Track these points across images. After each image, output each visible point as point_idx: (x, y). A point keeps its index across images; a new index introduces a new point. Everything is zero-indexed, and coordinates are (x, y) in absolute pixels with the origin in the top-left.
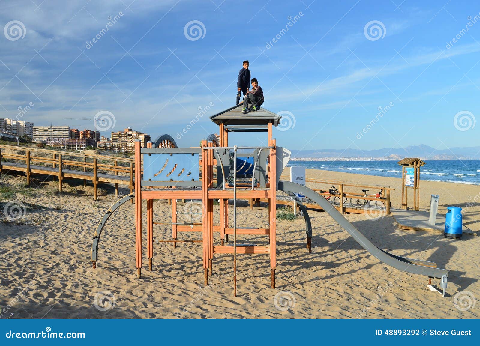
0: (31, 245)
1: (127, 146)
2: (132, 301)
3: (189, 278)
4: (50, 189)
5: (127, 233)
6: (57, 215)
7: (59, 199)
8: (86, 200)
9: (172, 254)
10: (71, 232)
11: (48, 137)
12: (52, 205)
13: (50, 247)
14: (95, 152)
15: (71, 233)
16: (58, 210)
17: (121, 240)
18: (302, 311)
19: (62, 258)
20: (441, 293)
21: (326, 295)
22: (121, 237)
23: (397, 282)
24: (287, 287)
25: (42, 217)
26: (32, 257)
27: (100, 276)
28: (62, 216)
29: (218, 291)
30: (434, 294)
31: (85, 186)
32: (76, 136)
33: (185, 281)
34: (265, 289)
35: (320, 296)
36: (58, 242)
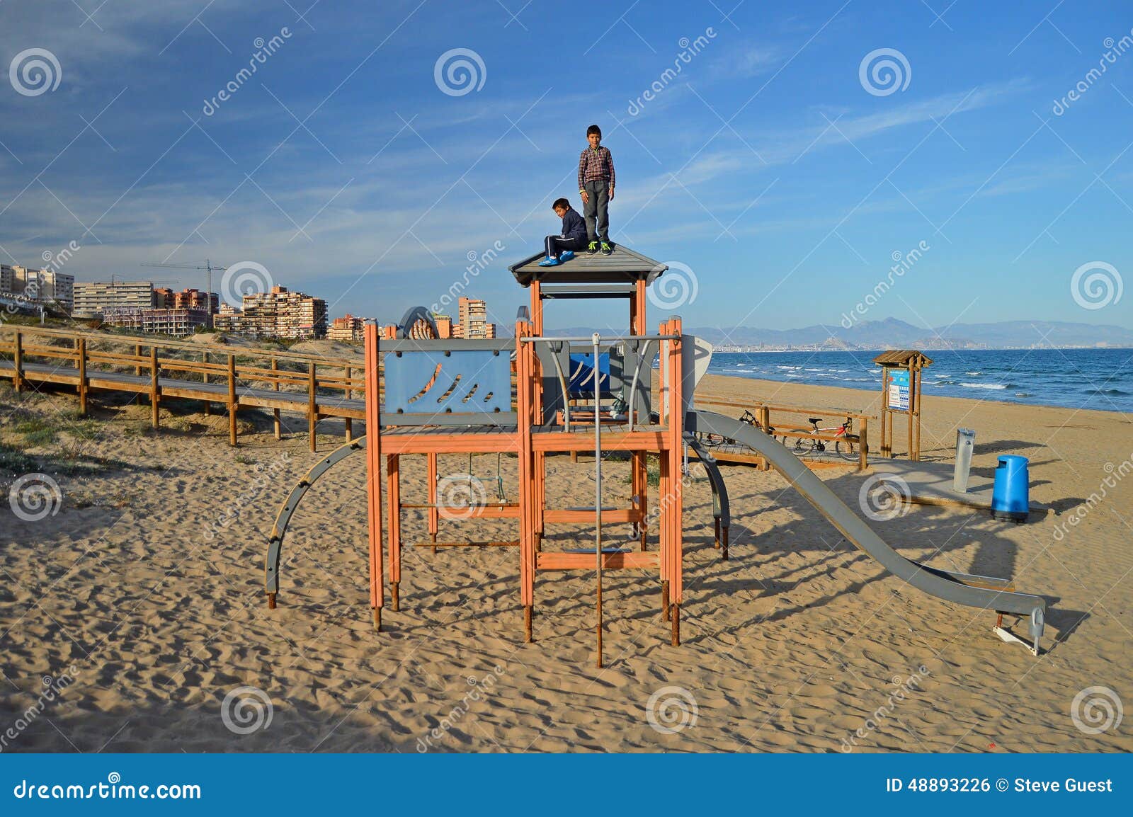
0: (118, 555)
1: (275, 323)
2: (378, 686)
3: (484, 625)
4: (132, 422)
5: (321, 522)
6: (161, 482)
7: (152, 444)
8: (212, 445)
9: (431, 568)
10: (199, 521)
11: (105, 305)
12: (142, 459)
13: (160, 557)
14: (215, 337)
15: (198, 523)
16: (159, 469)
17: (315, 539)
18: (755, 698)
19: (192, 584)
20: (1029, 647)
21: (792, 658)
22: (310, 530)
23: (928, 622)
24: (705, 640)
25: (129, 488)
26: (125, 584)
27: (288, 626)
28: (172, 484)
29: (558, 654)
30: (1016, 649)
31: (206, 415)
32: (166, 304)
33: (479, 634)
34: (659, 647)
35: (781, 660)
36: (175, 545)
